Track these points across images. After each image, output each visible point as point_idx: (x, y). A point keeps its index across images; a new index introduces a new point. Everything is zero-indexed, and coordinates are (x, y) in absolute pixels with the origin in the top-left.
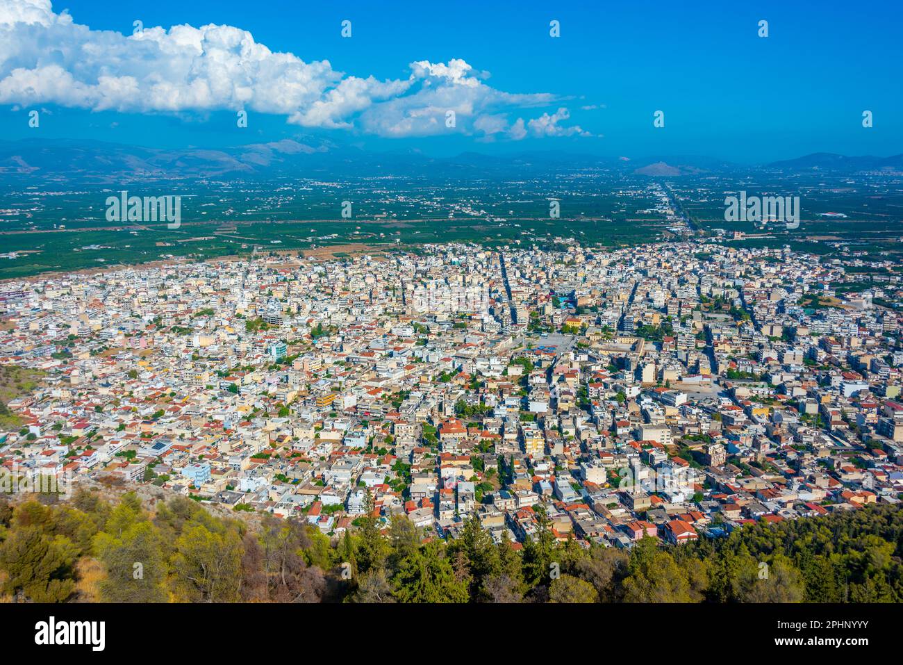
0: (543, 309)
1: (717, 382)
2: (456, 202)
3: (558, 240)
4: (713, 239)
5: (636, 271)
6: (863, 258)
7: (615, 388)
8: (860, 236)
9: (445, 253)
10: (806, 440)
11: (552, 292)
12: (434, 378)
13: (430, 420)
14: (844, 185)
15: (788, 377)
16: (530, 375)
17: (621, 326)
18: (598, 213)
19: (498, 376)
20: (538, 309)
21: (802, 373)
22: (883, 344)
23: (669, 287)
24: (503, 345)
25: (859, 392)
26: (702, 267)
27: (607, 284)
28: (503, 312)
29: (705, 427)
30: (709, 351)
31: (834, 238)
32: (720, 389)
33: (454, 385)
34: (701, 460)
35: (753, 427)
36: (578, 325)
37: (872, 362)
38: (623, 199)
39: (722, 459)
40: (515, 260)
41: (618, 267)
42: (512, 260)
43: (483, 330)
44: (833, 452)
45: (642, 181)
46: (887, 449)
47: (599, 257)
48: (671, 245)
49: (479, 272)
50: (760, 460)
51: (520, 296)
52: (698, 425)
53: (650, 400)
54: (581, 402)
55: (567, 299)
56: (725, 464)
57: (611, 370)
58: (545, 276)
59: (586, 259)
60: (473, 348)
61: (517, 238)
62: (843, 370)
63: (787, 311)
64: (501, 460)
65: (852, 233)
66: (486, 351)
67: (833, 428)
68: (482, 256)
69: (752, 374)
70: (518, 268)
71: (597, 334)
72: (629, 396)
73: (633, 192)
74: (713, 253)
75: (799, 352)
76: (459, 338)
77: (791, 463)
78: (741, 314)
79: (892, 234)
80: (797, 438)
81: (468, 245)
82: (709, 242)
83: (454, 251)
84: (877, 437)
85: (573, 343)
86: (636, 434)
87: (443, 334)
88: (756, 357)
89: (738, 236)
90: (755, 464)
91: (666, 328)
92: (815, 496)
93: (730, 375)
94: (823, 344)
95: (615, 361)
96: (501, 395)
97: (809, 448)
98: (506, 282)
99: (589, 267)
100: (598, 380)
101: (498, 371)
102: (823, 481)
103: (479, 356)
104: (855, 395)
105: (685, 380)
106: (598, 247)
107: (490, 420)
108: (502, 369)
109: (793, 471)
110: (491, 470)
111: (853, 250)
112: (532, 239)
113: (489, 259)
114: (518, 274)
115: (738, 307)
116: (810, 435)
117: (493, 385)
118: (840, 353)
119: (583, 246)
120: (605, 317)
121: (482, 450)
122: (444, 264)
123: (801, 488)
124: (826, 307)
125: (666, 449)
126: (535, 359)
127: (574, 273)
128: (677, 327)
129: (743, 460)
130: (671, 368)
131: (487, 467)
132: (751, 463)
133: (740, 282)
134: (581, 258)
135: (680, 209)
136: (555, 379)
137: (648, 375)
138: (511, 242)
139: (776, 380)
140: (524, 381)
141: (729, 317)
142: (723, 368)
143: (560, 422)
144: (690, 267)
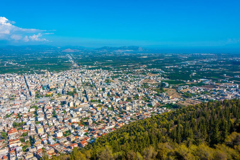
0: (40, 90)
1: (89, 104)
2: (7, 61)
3: (42, 71)
4: (84, 68)
5: (65, 77)
6: (117, 70)
7: (63, 110)
8: (116, 65)
9: (4, 77)
10: (109, 114)
11: (42, 85)
12: (4, 117)
13: (4, 130)
14: (111, 54)
15: (104, 100)
16: (37, 110)
17: (63, 93)
18: (53, 63)
19: (27, 112)
20: (38, 91)
21: (107, 98)
22: (122, 89)
23: (74, 81)
24: (27, 103)
25: (119, 101)
26: (82, 75)
27: (58, 82)
28: (26, 93)
29: (87, 115)
30: (86, 96)
31: (110, 66)
32: (89, 105)
33: (12, 118)
34: (87, 124)
35: (98, 113)
36: (50, 94)
37: (121, 93)
38: (60, 58)
39: (92, 123)
40: (29, 77)
41: (60, 77)
42: (28, 77)
43: (20, 99)
44: (115, 115)
45: (64, 54)
46: (125, 112)
47: (55, 74)
48: (74, 70)
49: (17, 82)
50: (100, 121)
51: (32, 88)
52: (85, 115)
53: (72, 111)
54: (54, 115)
55: (46, 87)
56: (92, 124)
57: (61, 105)
58: (39, 81)
59: (51, 75)
60: (17, 105)
61: (29, 71)
62: (115, 96)
63: (103, 84)
64: (30, 137)
65: (114, 65)
66: (22, 105)
67: (115, 110)
68: (18, 77)
69: (96, 100)
70: (30, 79)
71: (56, 96)
72: (67, 111)
73: (62, 57)
74: (84, 71)
75: (106, 93)
76: (12, 103)
77: (107, 120)
78: (92, 86)
79: (121, 65)
80: (108, 114)
81: (12, 74)
82: (83, 69)
83: (8, 76)
84: (123, 110)
85: (50, 99)
86: (70, 121)
87: (6, 102)
88: (97, 96)
89: (90, 67)
90: (99, 122)
91: (75, 92)
92: (113, 126)
93: (91, 101)
94: (111, 91)
95: (62, 102)
96: (29, 118)
97: (111, 116)
98: (27, 84)
99: (52, 77)
100: (58, 108)
101: (27, 111)
102: (114, 123)
103: (20, 107)
104: (118, 101)
105: (81, 104)
106: (54, 72)
107: (26, 126)
108: (28, 110)
109: (108, 122)
110: (27, 141)
111: (114, 68)
112: (34, 71)
113: (20, 78)
114: (30, 81)
115: (92, 84)
116: (110, 112)
117: (25, 115)
118: (114, 92)
119: (50, 72)
120: (58, 91)
121: (23, 136)
122: (4, 80)
123: (110, 125)
124: (110, 82)
125: (78, 123)
126: (38, 105)
127: (48, 80)
128: (77, 91)
129: (96, 122)
130: (77, 102)
131: (26, 141)
132: (98, 122)
133: (91, 78)
134: (50, 75)
135: (75, 60)
136: (45, 110)
137: (71, 105)
138: (27, 72)
139: (102, 101)
140: (35, 113)
141: (90, 87)
142: (89, 100)
143: (48, 122)
144: (79, 75)
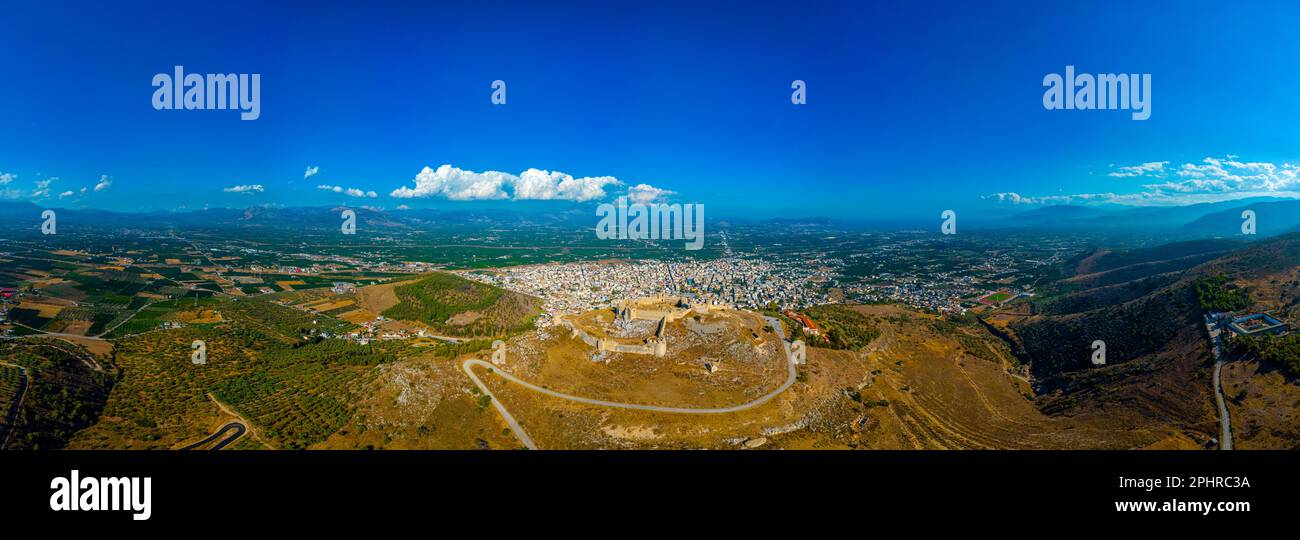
3: (687, 258)
4: (740, 257)
5: (714, 269)
6: (781, 262)
8: (784, 254)
11: (687, 279)
23: (724, 275)
26: (735, 267)
27: (705, 274)
30: (733, 296)
31: (776, 255)
41: (709, 268)
42: (671, 267)
47: (702, 265)
48: (726, 259)
55: (692, 281)
58: (684, 273)
59: (698, 266)
63: (756, 281)
65: (780, 251)
68: (661, 265)
70: (674, 269)
71: (701, 292)
74: (739, 262)
79: (792, 252)
88: (745, 296)
89: (748, 255)
106: (702, 261)
111: (780, 259)
113: (663, 266)
115: (743, 281)
119: (696, 260)
120: (703, 287)
124: (767, 279)
128: (724, 289)
133: (745, 272)
135: (729, 242)
138: (670, 259)
141: (740, 284)
144: (731, 267)
